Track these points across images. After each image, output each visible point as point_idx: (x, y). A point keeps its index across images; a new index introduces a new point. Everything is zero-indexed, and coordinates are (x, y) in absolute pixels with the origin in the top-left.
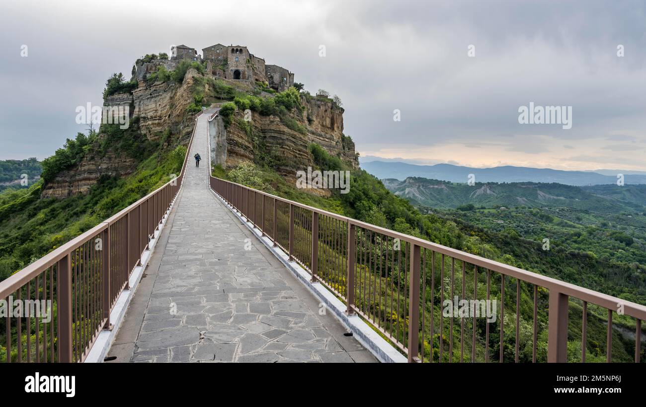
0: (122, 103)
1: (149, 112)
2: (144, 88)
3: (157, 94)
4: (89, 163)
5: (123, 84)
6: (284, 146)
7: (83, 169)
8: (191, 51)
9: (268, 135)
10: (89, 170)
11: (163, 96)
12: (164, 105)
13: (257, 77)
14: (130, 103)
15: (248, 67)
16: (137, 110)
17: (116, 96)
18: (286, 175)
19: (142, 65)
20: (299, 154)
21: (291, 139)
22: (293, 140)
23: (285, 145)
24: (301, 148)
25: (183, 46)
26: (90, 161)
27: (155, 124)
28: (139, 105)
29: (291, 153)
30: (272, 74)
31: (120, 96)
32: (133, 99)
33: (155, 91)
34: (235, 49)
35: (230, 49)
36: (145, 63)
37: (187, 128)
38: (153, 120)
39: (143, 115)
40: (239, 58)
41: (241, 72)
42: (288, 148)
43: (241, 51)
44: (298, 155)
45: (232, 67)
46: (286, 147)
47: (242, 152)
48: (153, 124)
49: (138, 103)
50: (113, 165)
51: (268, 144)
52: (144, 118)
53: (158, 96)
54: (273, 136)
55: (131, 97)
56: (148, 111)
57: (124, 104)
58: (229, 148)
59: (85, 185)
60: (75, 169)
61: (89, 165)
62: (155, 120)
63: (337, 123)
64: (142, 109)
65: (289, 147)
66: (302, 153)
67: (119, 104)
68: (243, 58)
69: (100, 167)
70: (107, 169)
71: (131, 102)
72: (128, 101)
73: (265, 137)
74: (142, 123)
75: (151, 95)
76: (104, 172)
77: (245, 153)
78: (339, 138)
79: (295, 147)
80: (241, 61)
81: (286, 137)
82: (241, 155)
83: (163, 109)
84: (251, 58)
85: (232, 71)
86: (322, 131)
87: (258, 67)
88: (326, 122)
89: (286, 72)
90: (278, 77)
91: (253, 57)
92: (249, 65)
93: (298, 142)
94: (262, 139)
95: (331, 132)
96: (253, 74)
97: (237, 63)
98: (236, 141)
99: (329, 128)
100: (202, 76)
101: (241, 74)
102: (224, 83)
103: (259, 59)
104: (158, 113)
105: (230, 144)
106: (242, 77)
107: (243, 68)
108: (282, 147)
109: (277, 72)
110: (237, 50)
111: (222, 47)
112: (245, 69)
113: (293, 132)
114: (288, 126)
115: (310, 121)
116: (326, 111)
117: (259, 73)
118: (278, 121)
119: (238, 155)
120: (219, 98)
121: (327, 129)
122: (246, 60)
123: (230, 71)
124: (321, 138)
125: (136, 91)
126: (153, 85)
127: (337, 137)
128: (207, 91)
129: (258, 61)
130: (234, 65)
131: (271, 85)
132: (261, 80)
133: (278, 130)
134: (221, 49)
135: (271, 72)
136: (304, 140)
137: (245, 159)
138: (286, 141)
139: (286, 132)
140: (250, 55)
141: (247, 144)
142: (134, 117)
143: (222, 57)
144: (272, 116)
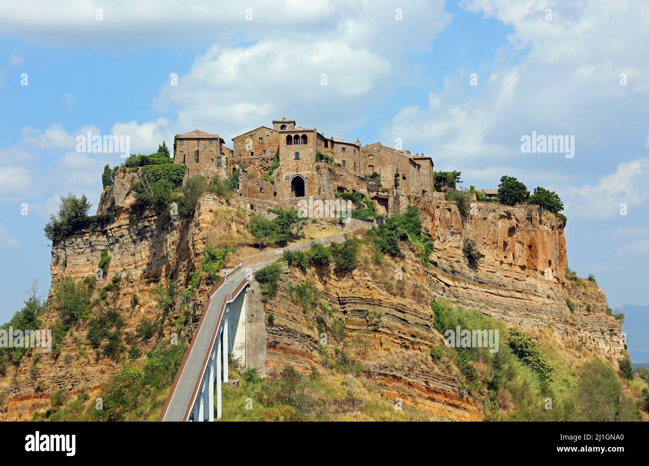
0: (88, 250)
1: (136, 267)
2: (128, 222)
3: (151, 233)
6: (380, 329)
8: (211, 142)
9: (349, 308)
11: (160, 238)
12: (162, 255)
13: (340, 184)
14: (102, 251)
15: (318, 169)
16: (113, 263)
18: (383, 385)
19: (123, 179)
21: (395, 313)
22: (399, 315)
23: (383, 327)
24: (417, 329)
25: (197, 132)
27: (147, 290)
28: (118, 253)
29: (396, 341)
30: (377, 170)
31: (85, 238)
32: (106, 242)
33: (147, 228)
34: (293, 135)
35: (284, 137)
36: (128, 174)
39: (124, 275)
40: (301, 152)
41: (307, 180)
42: (388, 332)
43: (305, 139)
44: (410, 345)
45: (287, 172)
46: (384, 330)
47: (297, 346)
49: (116, 251)
50: (75, 369)
51: (351, 327)
52: (127, 279)
54: (359, 311)
56: (134, 266)
57: (91, 252)
58: (272, 340)
63: (545, 253)
65: (391, 330)
66: (418, 340)
67: (83, 253)
68: (308, 151)
69: (52, 375)
70: (64, 378)
72: (99, 247)
73: (345, 312)
74: (125, 289)
75: (138, 235)
76: (60, 383)
77: (300, 348)
78: (551, 288)
79: (406, 330)
80: (304, 159)
81: (384, 310)
82: (295, 353)
83: (159, 261)
84: (326, 146)
85: (287, 178)
86: (506, 276)
87: (344, 161)
88: (513, 254)
89: (405, 162)
90: (389, 174)
91: (333, 142)
92: (322, 164)
93: (408, 317)
94: (341, 316)
95: (528, 276)
96: (329, 181)
97: (297, 162)
98: (282, 327)
99: (523, 268)
100: (225, 207)
101: (306, 185)
102: (269, 211)
103: (344, 146)
104: (151, 269)
105: (273, 334)
106: (307, 189)
107: (309, 172)
108: (376, 331)
109: (386, 164)
110: (297, 137)
111: (268, 132)
112: (313, 174)
113: (397, 300)
114: (389, 289)
115: (473, 259)
116: (512, 231)
117: (344, 174)
118: (369, 281)
119: (287, 353)
120: (256, 246)
121: (519, 270)
122: (314, 156)
123: (283, 179)
124: (501, 292)
125: (111, 227)
126: (143, 217)
127: (547, 285)
128: (236, 235)
129: (344, 149)
130: (291, 167)
131: (374, 194)
132: (349, 188)
133: (368, 297)
134: (268, 136)
135: (374, 164)
136: (423, 313)
137: (301, 359)
138: (385, 319)
139: (385, 300)
140: (326, 141)
141: (305, 330)
142: (109, 277)
143: (268, 154)
144: (356, 272)
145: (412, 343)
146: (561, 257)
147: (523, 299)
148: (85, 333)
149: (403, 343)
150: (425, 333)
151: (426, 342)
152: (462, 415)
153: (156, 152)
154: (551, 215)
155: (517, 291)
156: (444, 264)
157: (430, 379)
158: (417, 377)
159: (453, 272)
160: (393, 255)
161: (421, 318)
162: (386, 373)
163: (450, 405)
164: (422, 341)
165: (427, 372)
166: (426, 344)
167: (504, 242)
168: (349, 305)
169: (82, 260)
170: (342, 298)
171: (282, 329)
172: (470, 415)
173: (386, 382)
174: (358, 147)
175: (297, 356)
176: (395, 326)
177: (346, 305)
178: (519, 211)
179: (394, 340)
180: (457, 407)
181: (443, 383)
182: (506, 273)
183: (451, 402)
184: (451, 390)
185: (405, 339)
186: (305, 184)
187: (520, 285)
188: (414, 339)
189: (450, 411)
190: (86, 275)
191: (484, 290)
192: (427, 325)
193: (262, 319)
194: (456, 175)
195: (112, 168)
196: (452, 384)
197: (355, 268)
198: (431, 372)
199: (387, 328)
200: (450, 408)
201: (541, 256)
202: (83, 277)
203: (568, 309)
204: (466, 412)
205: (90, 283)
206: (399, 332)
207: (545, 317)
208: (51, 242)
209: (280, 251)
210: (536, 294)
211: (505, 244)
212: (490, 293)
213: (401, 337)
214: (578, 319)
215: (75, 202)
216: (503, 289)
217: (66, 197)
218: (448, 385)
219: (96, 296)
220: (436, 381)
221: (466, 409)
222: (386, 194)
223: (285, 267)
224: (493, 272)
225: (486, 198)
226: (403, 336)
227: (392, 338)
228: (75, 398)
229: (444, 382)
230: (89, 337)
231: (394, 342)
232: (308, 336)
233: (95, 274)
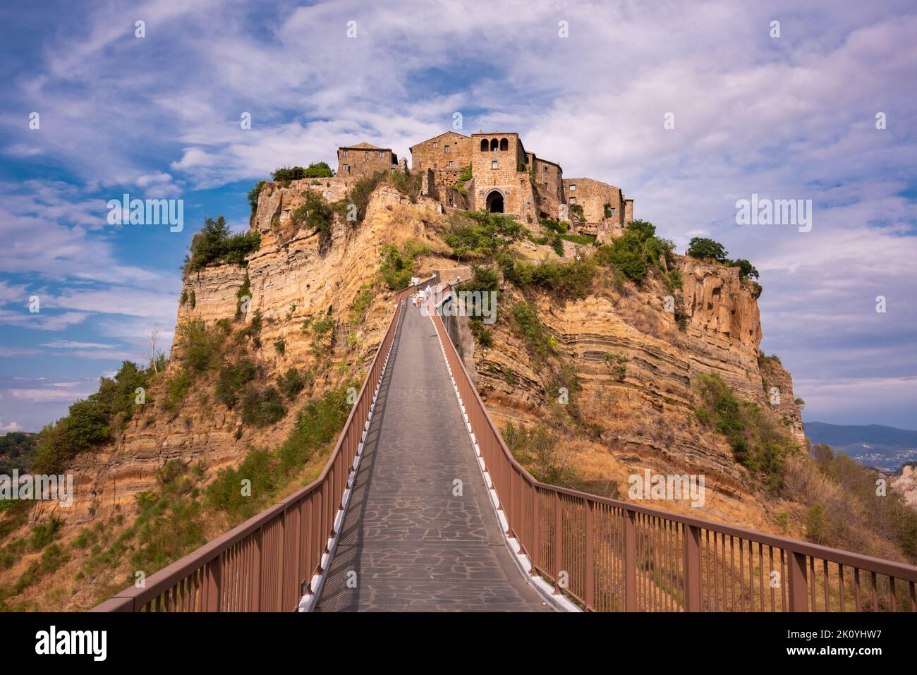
0: (223, 286)
1: (284, 305)
2: (275, 248)
3: (304, 260)
4: (142, 433)
5: (227, 242)
6: (627, 379)
7: (127, 450)
8: (381, 154)
10: (140, 450)
11: (317, 265)
12: (318, 286)
13: (543, 208)
14: (241, 286)
15: (521, 181)
16: (254, 301)
17: (211, 272)
18: (635, 460)
19: (270, 195)
20: (668, 401)
21: (645, 357)
22: (651, 360)
23: (630, 377)
24: (674, 382)
25: (366, 144)
26: (144, 428)
27: (297, 333)
28: (261, 289)
29: (648, 397)
30: (580, 202)
31: (219, 271)
32: (247, 276)
33: (299, 254)
34: (489, 140)
35: (478, 141)
36: (277, 190)
37: (374, 333)
38: (292, 324)
39: (267, 315)
40: (500, 160)
41: (506, 196)
42: (637, 383)
43: (504, 144)
44: (665, 405)
45: (483, 185)
46: (632, 381)
47: (520, 396)
48: (291, 333)
49: (258, 285)
50: (196, 436)
51: (584, 376)
52: (271, 320)
53: (304, 264)
54: (596, 353)
55: (243, 272)
56: (281, 303)
57: (227, 288)
59: (129, 488)
60: (110, 449)
61: (141, 437)
62: (296, 323)
63: (746, 322)
64: (266, 298)
65: (641, 381)
66: (675, 397)
67: (217, 290)
68: (508, 159)
69: (165, 444)
70: (182, 446)
71: (242, 283)
72: (237, 282)
74: (266, 334)
75: (288, 263)
76: (175, 455)
77: (524, 399)
78: (752, 361)
79: (659, 382)
80: (504, 170)
81: (632, 353)
82: (517, 406)
83: (314, 294)
84: (527, 161)
85: (482, 193)
86: (710, 343)
87: (546, 184)
88: (717, 318)
89: (614, 194)
90: (595, 207)
91: (535, 157)
92: (525, 177)
94: (567, 360)
95: (731, 345)
96: (533, 199)
97: (494, 173)
98: (499, 365)
99: (727, 334)
100: (408, 205)
101: (506, 202)
103: (547, 165)
104: (303, 306)
105: (486, 375)
106: (507, 206)
107: (510, 186)
108: (621, 381)
109: (592, 196)
110: (494, 142)
111: (456, 139)
112: (515, 188)
113: (650, 341)
114: (638, 324)
116: (717, 291)
117: (548, 198)
118: (609, 312)
119: (505, 406)
120: (453, 258)
121: (723, 337)
122: (515, 165)
123: (476, 194)
125: (254, 256)
126: (294, 239)
127: (748, 357)
129: (546, 168)
130: (486, 180)
131: (579, 229)
133: (608, 334)
134: (456, 143)
135: (577, 196)
136: (680, 360)
137: (525, 415)
138: (632, 366)
139: (632, 339)
140: (525, 154)
141: (530, 374)
142: (249, 319)
143: (456, 166)
144: (590, 299)
147: (727, 370)
148: (211, 390)
149: (655, 401)
151: (685, 401)
152: (735, 507)
155: (722, 361)
157: (696, 454)
158: (679, 449)
160: (637, 282)
161: (679, 367)
162: (639, 442)
163: (721, 491)
164: (680, 399)
165: (692, 444)
166: (685, 404)
167: (709, 303)
168: (581, 345)
169: (218, 297)
170: (570, 335)
171: (499, 369)
172: (747, 507)
173: (640, 455)
175: (521, 412)
176: (647, 377)
177: (577, 346)
179: (645, 396)
180: (730, 494)
181: (713, 460)
182: (709, 340)
183: (722, 488)
184: (722, 471)
185: (659, 395)
186: (504, 201)
187: (725, 354)
188: (669, 396)
189: (721, 501)
190: (219, 317)
191: (691, 356)
192: (686, 377)
193: (470, 352)
196: (723, 462)
197: (590, 293)
198: (697, 444)
199: (635, 377)
200: (721, 497)
201: (743, 324)
202: (216, 320)
204: (741, 503)
205: (225, 325)
206: (651, 384)
207: (749, 392)
210: (741, 366)
211: (710, 306)
212: (697, 360)
213: (654, 392)
215: (212, 225)
216: (708, 358)
218: (718, 463)
219: (230, 340)
220: (704, 457)
221: (740, 498)
222: (593, 229)
223: (499, 281)
224: (697, 337)
226: (656, 391)
227: (642, 393)
229: (714, 458)
230: (218, 392)
231: (646, 399)
232: (534, 382)
233: (232, 316)
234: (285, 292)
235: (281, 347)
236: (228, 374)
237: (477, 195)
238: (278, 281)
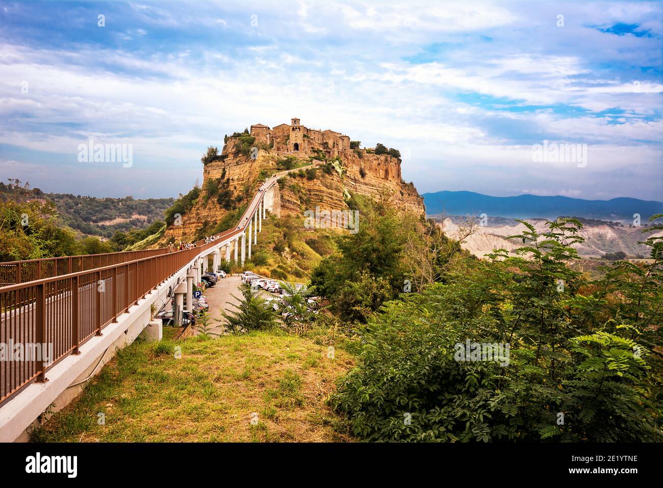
0: (218, 168)
2: (232, 158)
3: (241, 163)
5: (218, 155)
8: (264, 129)
9: (312, 193)
11: (245, 165)
12: (245, 171)
13: (312, 146)
15: (304, 140)
16: (227, 173)
17: (214, 163)
21: (329, 195)
22: (330, 196)
23: (324, 200)
25: (259, 124)
26: (196, 210)
27: (240, 184)
28: (229, 170)
30: (327, 141)
31: (216, 163)
33: (239, 161)
35: (291, 128)
36: (233, 140)
38: (238, 181)
40: (298, 134)
41: (299, 145)
42: (326, 202)
43: (299, 128)
45: (292, 141)
47: (292, 206)
48: (238, 184)
50: (212, 213)
51: (312, 200)
52: (232, 179)
54: (316, 194)
55: (224, 164)
56: (235, 175)
58: (282, 204)
63: (392, 173)
64: (231, 173)
67: (216, 169)
68: (300, 134)
70: (208, 216)
72: (222, 167)
73: (310, 195)
74: (231, 183)
75: (237, 163)
76: (206, 218)
78: (394, 187)
79: (332, 201)
80: (299, 137)
81: (325, 194)
82: (291, 209)
83: (244, 173)
84: (308, 132)
86: (376, 182)
87: (314, 138)
88: (379, 173)
89: (338, 138)
90: (332, 142)
91: (310, 130)
92: (305, 139)
93: (334, 197)
94: (309, 196)
95: (385, 182)
96: (308, 145)
97: (296, 138)
98: (286, 199)
99: (383, 179)
100: (268, 155)
101: (299, 147)
102: (284, 156)
103: (315, 131)
104: (241, 176)
105: (283, 202)
107: (300, 142)
108: (321, 202)
109: (331, 139)
110: (296, 128)
112: (302, 142)
113: (330, 191)
114: (327, 186)
115: (363, 174)
116: (379, 164)
117: (314, 142)
118: (319, 183)
119: (288, 209)
120: (279, 169)
121: (381, 179)
122: (302, 136)
124: (374, 188)
125: (226, 160)
126: (238, 156)
127: (392, 185)
128: (271, 165)
129: (314, 133)
130: (294, 140)
131: (326, 150)
132: (316, 148)
133: (319, 189)
134: (286, 127)
135: (326, 139)
137: (293, 211)
138: (325, 198)
139: (325, 191)
140: (308, 129)
141: (295, 201)
142: (225, 179)
143: (285, 134)
144: (315, 180)
145: (335, 206)
146: (399, 175)
148: (216, 199)
149: (331, 206)
150: (340, 203)
153: (244, 132)
154: (396, 159)
156: (352, 177)
159: (355, 180)
160: (329, 174)
167: (376, 169)
169: (215, 172)
170: (310, 189)
174: (320, 132)
176: (329, 200)
178: (382, 158)
179: (328, 205)
191: (367, 187)
193: (279, 197)
194: (359, 143)
195: (228, 136)
197: (315, 178)
201: (390, 175)
202: (216, 178)
203: (401, 195)
205: (219, 180)
206: (330, 202)
208: (204, 165)
209: (287, 172)
212: (369, 188)
214: (405, 199)
215: (213, 149)
217: (210, 147)
219: (220, 186)
222: (330, 150)
223: (288, 178)
224: (370, 180)
225: (369, 152)
226: (331, 204)
228: (212, 223)
230: (217, 201)
232: (296, 203)
233: (220, 177)
234: (236, 172)
235: (235, 188)
236: (221, 196)
237: (291, 144)
238: (234, 168)
